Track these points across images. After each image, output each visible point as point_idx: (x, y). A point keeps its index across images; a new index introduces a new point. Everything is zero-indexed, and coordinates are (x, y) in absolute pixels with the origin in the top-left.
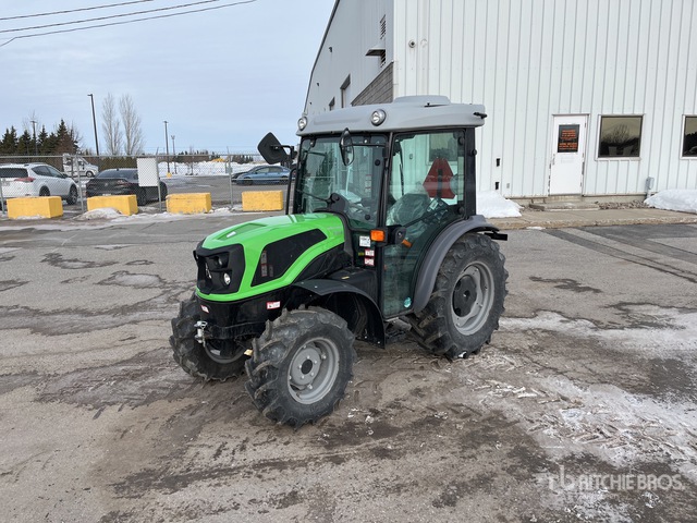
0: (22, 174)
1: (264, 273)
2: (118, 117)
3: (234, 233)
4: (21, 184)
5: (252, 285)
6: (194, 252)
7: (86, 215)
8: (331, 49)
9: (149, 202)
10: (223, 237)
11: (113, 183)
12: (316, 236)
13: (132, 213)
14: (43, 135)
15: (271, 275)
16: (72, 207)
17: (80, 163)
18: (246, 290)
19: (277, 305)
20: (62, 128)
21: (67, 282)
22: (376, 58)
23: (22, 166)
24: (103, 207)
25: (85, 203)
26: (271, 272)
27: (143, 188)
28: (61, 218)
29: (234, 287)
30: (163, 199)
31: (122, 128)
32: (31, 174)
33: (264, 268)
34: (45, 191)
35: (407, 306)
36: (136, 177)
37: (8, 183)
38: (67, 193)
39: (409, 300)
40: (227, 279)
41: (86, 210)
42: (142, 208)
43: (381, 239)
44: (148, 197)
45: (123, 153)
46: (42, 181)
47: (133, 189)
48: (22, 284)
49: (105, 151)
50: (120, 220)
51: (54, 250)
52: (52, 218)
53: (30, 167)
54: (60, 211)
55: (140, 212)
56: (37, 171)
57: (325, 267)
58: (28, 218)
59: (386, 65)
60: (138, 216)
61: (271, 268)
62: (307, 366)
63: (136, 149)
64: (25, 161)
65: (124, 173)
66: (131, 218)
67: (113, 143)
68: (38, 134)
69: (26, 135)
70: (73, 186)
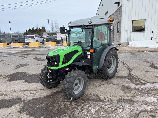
0: (32, 37)
1: (64, 62)
2: (54, 24)
3: (56, 52)
4: (32, 39)
5: (62, 65)
6: (46, 57)
7: (45, 46)
8: (102, 5)
9: (59, 43)
10: (53, 53)
11: (51, 39)
12: (76, 52)
13: (55, 46)
14: (39, 29)
15: (66, 62)
16: (43, 44)
17: (46, 34)
18: (61, 66)
19: (68, 69)
20: (43, 27)
21: (37, 65)
22: (117, 5)
23: (32, 35)
24: (49, 44)
25: (45, 43)
26: (66, 61)
27: (58, 40)
28: (40, 47)
29: (57, 65)
30: (62, 42)
31: (55, 27)
32: (34, 37)
33: (64, 60)
34: (37, 41)
35: (97, 68)
36: (56, 37)
37: (30, 39)
38: (42, 41)
39: (98, 66)
40: (56, 63)
41: (45, 45)
42: (57, 45)
43: (93, 52)
44: (59, 42)
45: (55, 32)
46: (37, 38)
47: (56, 40)
48: (27, 65)
49: (51, 32)
50: (52, 48)
51: (36, 56)
52: (38, 47)
53: (34, 35)
54: (40, 45)
55: (57, 46)
56: (36, 36)
57: (79, 59)
58: (33, 47)
59: (120, 6)
60: (56, 47)
61: (66, 60)
62: (76, 85)
63: (57, 31)
64: (33, 34)
65: (54, 36)
66: (55, 47)
67: (53, 30)
68: (38, 28)
69: (36, 29)
70: (43, 40)
